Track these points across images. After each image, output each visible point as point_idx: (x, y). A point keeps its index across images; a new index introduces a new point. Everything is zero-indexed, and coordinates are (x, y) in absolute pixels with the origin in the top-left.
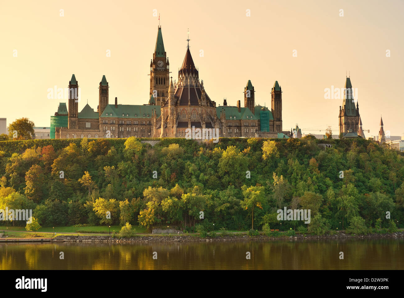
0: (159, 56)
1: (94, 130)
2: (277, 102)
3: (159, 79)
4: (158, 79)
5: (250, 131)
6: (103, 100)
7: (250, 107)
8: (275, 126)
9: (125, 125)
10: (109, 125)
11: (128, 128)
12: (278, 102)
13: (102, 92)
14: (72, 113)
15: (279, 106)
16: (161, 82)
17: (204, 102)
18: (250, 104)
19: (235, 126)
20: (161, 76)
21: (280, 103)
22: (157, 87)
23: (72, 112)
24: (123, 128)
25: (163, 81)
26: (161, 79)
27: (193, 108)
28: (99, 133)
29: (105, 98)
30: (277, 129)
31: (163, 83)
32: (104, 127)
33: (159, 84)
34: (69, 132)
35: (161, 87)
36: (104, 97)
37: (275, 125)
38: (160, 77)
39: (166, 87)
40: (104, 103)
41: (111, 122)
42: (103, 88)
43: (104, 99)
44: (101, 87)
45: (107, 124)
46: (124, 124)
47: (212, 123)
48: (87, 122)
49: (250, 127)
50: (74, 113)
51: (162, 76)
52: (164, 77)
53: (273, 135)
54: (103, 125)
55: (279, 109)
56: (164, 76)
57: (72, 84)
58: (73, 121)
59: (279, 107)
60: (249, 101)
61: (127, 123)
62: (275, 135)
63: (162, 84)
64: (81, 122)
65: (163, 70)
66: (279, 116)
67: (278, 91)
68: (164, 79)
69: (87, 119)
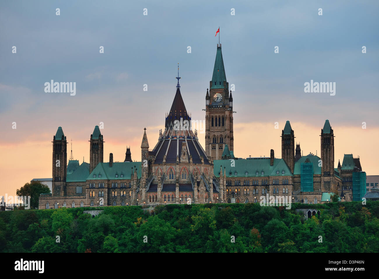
0: (215, 87)
1: (79, 197)
2: (325, 150)
3: (216, 118)
4: (214, 119)
5: (281, 191)
6: (94, 158)
7: (287, 157)
8: (322, 183)
9: (119, 188)
10: (97, 189)
11: (122, 193)
12: (327, 150)
13: (92, 147)
14: (56, 176)
15: (328, 154)
16: (218, 123)
17: (184, 158)
18: (286, 154)
19: (262, 185)
20: (218, 115)
21: (330, 150)
22: (212, 130)
23: (56, 174)
24: (116, 193)
25: (221, 121)
26: (218, 119)
27: (169, 167)
28: (85, 200)
29: (97, 154)
30: (325, 186)
31: (221, 124)
32: (91, 193)
33: (216, 126)
34: (48, 200)
35: (218, 130)
36: (95, 153)
37: (322, 181)
38: (216, 116)
39: (224, 130)
40: (95, 161)
41: (99, 185)
42: (94, 142)
43: (95, 156)
44: (92, 141)
45: (95, 188)
46: (117, 188)
47: (192, 184)
48: (78, 186)
49: (281, 186)
50: (59, 176)
51: (220, 114)
52: (223, 116)
53: (314, 196)
54: (89, 190)
55: (328, 159)
56: (223, 114)
57: (56, 139)
58: (58, 186)
59: (328, 157)
60: (286, 150)
61: (121, 186)
62: (317, 195)
63: (219, 125)
64: (70, 187)
65: (221, 106)
66: (329, 168)
67: (327, 134)
68: (223, 118)
69: (77, 182)
